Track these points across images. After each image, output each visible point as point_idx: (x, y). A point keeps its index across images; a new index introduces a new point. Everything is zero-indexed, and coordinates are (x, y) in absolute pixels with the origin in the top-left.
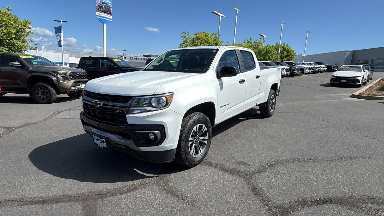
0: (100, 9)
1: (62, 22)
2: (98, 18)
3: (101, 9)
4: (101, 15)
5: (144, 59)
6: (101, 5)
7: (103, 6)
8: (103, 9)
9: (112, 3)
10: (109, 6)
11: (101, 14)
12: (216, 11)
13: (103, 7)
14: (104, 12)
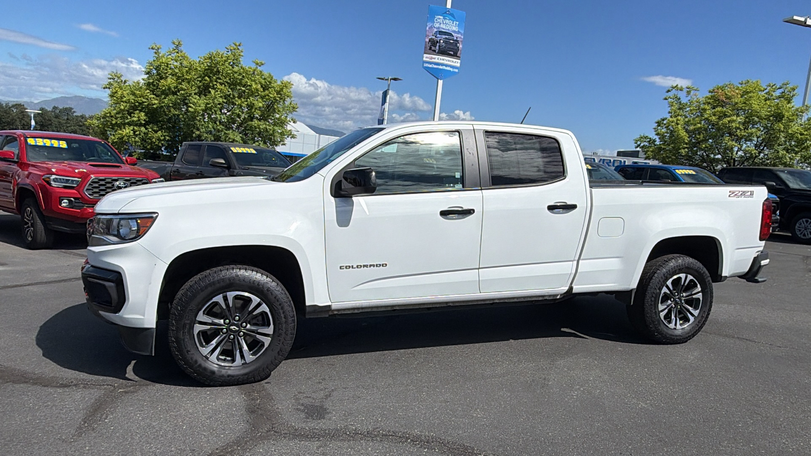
0: (433, 48)
1: (390, 80)
2: (426, 67)
3: (436, 47)
4: (433, 60)
5: (602, 161)
6: (438, 37)
7: (440, 40)
8: (439, 46)
9: (462, 32)
10: (455, 38)
11: (434, 58)
12: (801, 17)
13: (440, 42)
14: (443, 52)
